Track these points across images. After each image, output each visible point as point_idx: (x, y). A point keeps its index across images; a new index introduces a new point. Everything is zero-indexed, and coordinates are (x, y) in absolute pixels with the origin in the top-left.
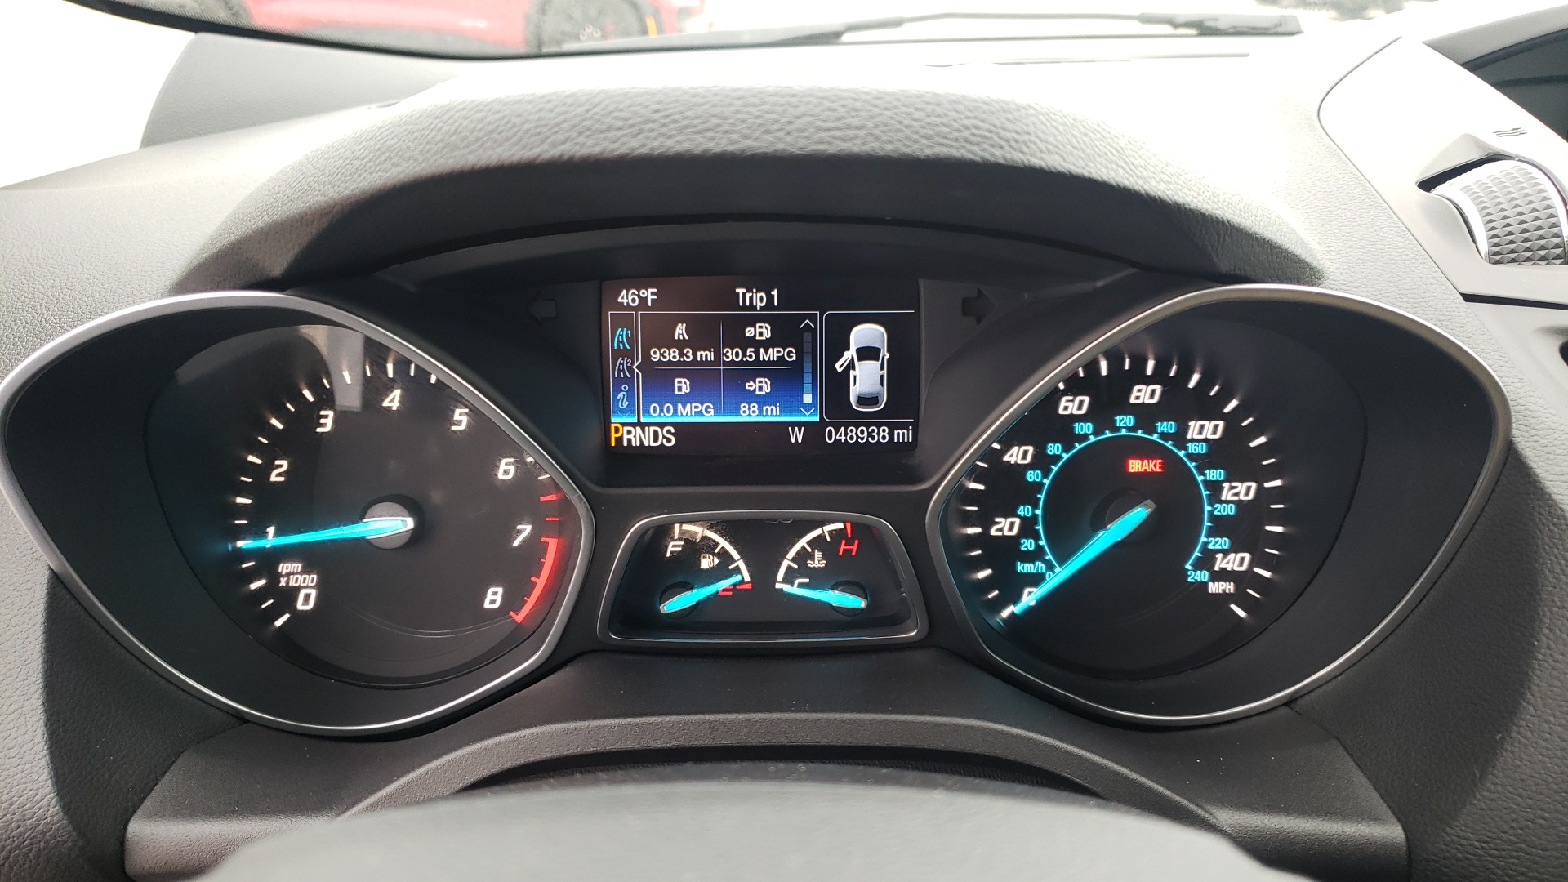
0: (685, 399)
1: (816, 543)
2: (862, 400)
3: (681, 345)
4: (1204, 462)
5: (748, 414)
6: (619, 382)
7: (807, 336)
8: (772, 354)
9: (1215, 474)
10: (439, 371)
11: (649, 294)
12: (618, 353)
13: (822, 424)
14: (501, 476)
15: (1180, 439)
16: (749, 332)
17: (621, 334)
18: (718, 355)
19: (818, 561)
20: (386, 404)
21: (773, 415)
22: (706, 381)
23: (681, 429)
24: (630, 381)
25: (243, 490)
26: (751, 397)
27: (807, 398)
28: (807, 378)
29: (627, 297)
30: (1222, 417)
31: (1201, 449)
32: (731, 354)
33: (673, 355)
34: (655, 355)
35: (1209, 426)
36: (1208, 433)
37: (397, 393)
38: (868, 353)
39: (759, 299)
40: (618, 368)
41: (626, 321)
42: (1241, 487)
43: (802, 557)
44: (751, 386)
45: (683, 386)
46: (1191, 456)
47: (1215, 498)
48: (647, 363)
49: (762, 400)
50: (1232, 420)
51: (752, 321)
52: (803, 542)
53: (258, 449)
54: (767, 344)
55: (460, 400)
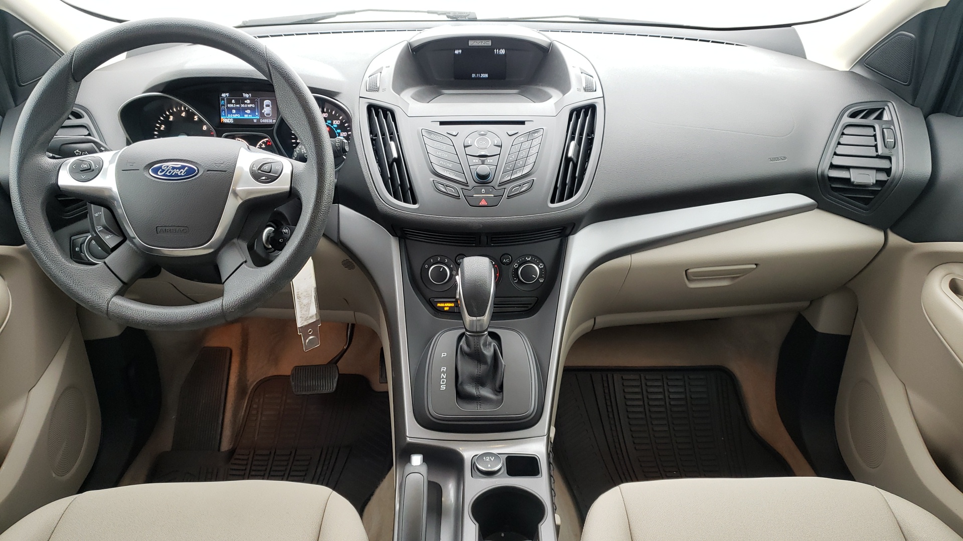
0: (234, 114)
1: (263, 142)
2: (267, 115)
3: (233, 104)
4: (337, 129)
5: (246, 116)
6: (222, 110)
7: (256, 102)
8: (250, 105)
9: (339, 131)
10: (192, 110)
11: (227, 94)
12: (222, 105)
13: (260, 119)
14: (204, 129)
15: (332, 124)
16: (246, 101)
17: (223, 101)
18: (240, 106)
19: (263, 146)
20: (182, 115)
21: (250, 117)
22: (238, 110)
23: (234, 119)
24: (224, 110)
25: (156, 131)
26: (246, 114)
27: (257, 114)
28: (257, 110)
29: (223, 95)
30: (339, 120)
31: (336, 126)
32: (243, 106)
33: (232, 106)
34: (229, 105)
35: (337, 121)
36: (337, 123)
37: (184, 113)
38: (268, 106)
39: (247, 96)
40: (222, 108)
41: (224, 100)
42: (344, 133)
43: (260, 145)
44: (246, 111)
45: (234, 111)
46: (334, 128)
47: (339, 135)
48: (227, 107)
49: (248, 114)
50: (341, 121)
51: (246, 99)
52: (260, 142)
53: (159, 123)
54: (249, 104)
55: (195, 115)
